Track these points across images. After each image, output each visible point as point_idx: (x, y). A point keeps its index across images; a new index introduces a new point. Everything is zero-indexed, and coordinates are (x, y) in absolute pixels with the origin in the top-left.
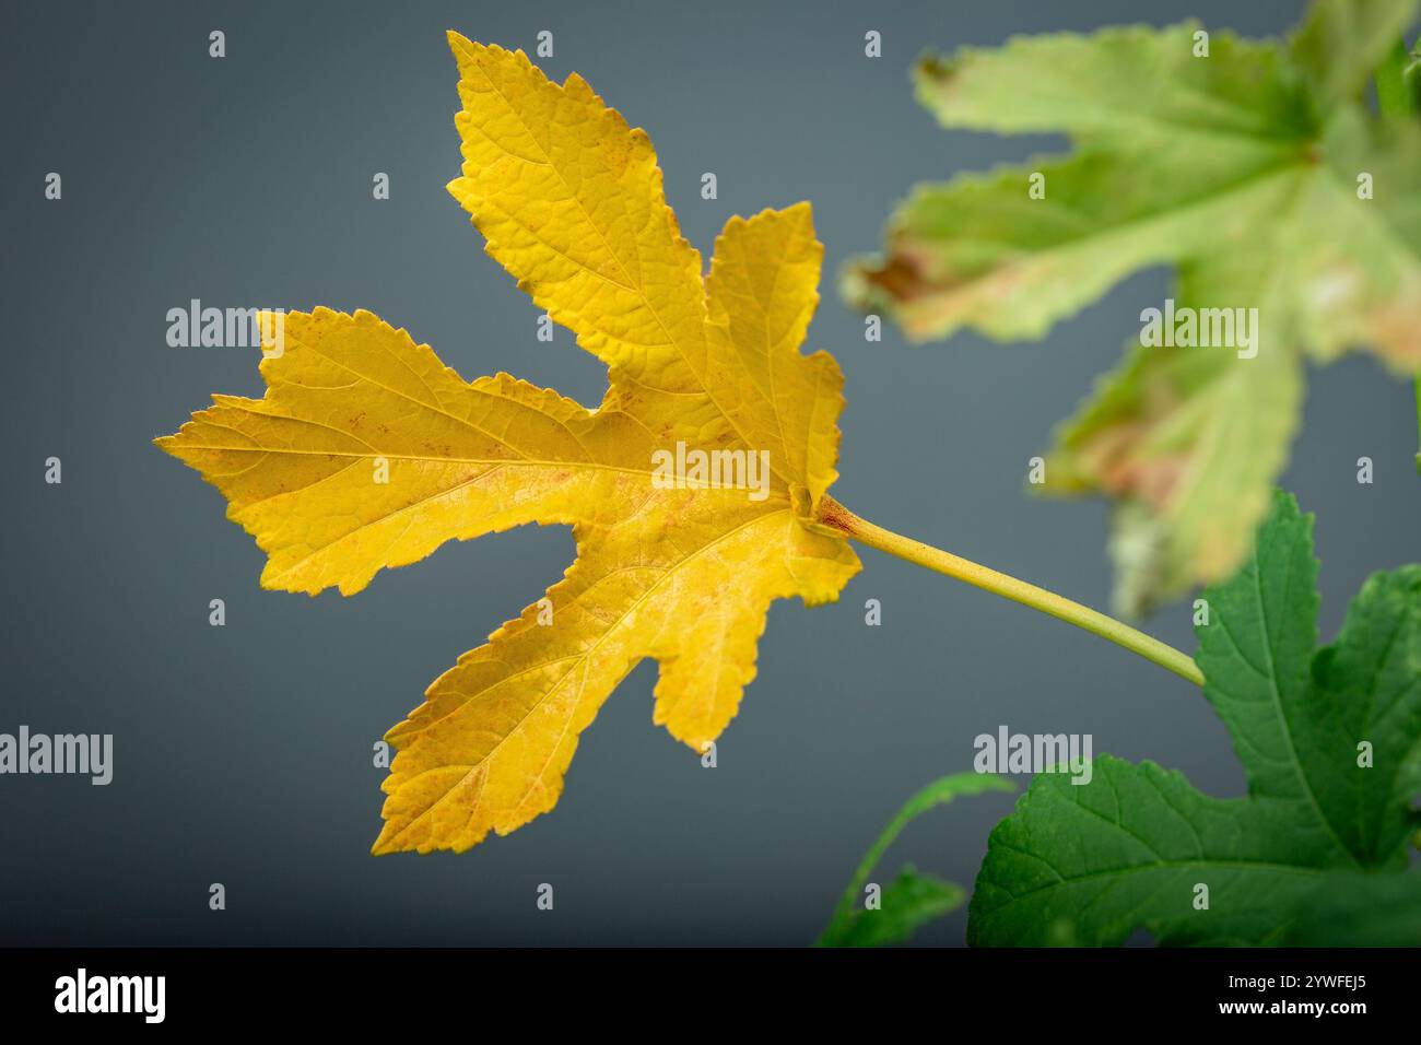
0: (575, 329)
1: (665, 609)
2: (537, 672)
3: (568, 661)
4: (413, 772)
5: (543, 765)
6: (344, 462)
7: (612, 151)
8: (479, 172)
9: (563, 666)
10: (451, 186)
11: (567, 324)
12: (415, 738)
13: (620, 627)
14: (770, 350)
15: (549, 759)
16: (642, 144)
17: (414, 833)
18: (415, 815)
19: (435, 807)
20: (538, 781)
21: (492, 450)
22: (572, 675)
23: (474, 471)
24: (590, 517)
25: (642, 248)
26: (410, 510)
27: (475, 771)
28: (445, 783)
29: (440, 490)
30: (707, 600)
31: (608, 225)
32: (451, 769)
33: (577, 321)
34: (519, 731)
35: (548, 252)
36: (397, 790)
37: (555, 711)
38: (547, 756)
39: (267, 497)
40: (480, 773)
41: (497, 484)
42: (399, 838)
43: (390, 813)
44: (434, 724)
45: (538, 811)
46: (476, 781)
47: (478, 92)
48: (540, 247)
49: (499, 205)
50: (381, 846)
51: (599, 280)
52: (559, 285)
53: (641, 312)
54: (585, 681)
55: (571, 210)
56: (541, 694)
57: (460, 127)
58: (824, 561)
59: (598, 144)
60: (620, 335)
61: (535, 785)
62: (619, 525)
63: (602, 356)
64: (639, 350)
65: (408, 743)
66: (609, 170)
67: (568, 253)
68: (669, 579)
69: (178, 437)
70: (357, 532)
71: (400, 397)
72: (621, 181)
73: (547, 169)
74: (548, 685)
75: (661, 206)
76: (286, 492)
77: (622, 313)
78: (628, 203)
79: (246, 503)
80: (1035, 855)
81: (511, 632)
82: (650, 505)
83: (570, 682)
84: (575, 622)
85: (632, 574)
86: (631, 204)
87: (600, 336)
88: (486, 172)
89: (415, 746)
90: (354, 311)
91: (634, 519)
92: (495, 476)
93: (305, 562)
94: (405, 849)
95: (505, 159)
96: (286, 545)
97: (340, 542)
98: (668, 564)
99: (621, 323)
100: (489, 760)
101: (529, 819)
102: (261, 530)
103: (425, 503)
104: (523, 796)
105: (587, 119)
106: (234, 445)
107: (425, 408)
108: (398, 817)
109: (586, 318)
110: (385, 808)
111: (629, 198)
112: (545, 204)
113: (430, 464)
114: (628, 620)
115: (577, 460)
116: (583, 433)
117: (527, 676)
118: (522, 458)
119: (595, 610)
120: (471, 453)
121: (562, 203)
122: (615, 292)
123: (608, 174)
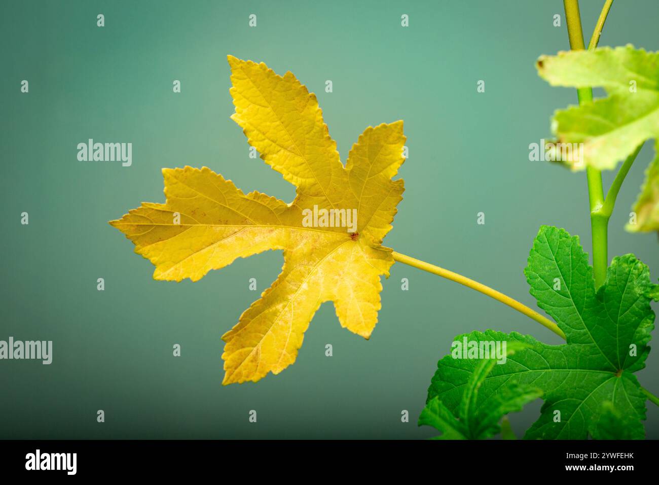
0: (282, 172)
1: (319, 281)
2: (274, 308)
3: (285, 303)
4: (233, 351)
5: (284, 345)
6: (186, 228)
7: (300, 102)
8: (242, 111)
9: (283, 306)
10: (233, 117)
11: (279, 170)
12: (233, 337)
13: (302, 289)
14: (367, 179)
15: (287, 343)
16: (313, 99)
17: (237, 375)
18: (236, 368)
19: (242, 364)
20: (284, 352)
21: (244, 222)
22: (287, 309)
23: (236, 230)
24: (286, 247)
25: (307, 140)
26: (212, 246)
27: (255, 349)
28: (245, 354)
29: (224, 238)
30: (336, 277)
31: (294, 132)
32: (247, 349)
33: (282, 169)
34: (269, 332)
35: (270, 143)
36: (228, 358)
37: (283, 324)
38: (285, 341)
39: (153, 243)
40: (258, 349)
41: (246, 235)
42: (231, 378)
43: (227, 368)
44: (240, 332)
45: (288, 364)
46: (257, 353)
47: (240, 79)
48: (267, 141)
49: (251, 124)
50: (225, 381)
51: (288, 153)
52: (274, 156)
53: (304, 165)
54: (293, 311)
55: (278, 126)
56: (276, 317)
57: (233, 94)
58: (380, 260)
59: (294, 99)
60: (297, 175)
61: (283, 353)
62: (295, 249)
63: (293, 183)
64: (304, 180)
65: (230, 339)
66: (297, 110)
67: (277, 143)
68: (316, 270)
69: (121, 220)
70: (192, 256)
71: (212, 201)
72: (302, 114)
73: (269, 110)
74: (279, 314)
75: (322, 123)
76: (161, 241)
77: (297, 166)
78: (304, 122)
79: (144, 245)
80: (465, 370)
81: (267, 293)
82: (304, 241)
83: (287, 312)
84: (285, 288)
85: (302, 268)
86: (305, 123)
87: (291, 175)
88: (245, 111)
89: (233, 340)
90: (201, 167)
91: (300, 246)
92: (244, 232)
93: (172, 269)
94: (234, 382)
95: (252, 106)
96: (163, 262)
97: (186, 260)
98: (315, 264)
99: (297, 170)
100: (260, 345)
101: (285, 367)
102: (151, 257)
103: (219, 243)
104: (279, 358)
105: (291, 89)
106: (143, 223)
107: (221, 206)
108: (230, 370)
109: (285, 168)
110: (225, 366)
111: (305, 120)
112: (268, 124)
113: (219, 228)
114: (304, 286)
115: (275, 224)
116: (278, 214)
117: (271, 310)
118: (255, 224)
119: (292, 283)
120: (235, 223)
121: (274, 123)
122: (294, 157)
123: (297, 111)
